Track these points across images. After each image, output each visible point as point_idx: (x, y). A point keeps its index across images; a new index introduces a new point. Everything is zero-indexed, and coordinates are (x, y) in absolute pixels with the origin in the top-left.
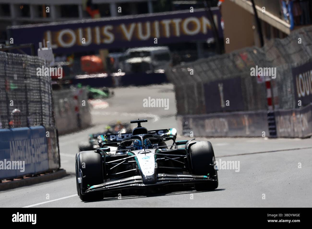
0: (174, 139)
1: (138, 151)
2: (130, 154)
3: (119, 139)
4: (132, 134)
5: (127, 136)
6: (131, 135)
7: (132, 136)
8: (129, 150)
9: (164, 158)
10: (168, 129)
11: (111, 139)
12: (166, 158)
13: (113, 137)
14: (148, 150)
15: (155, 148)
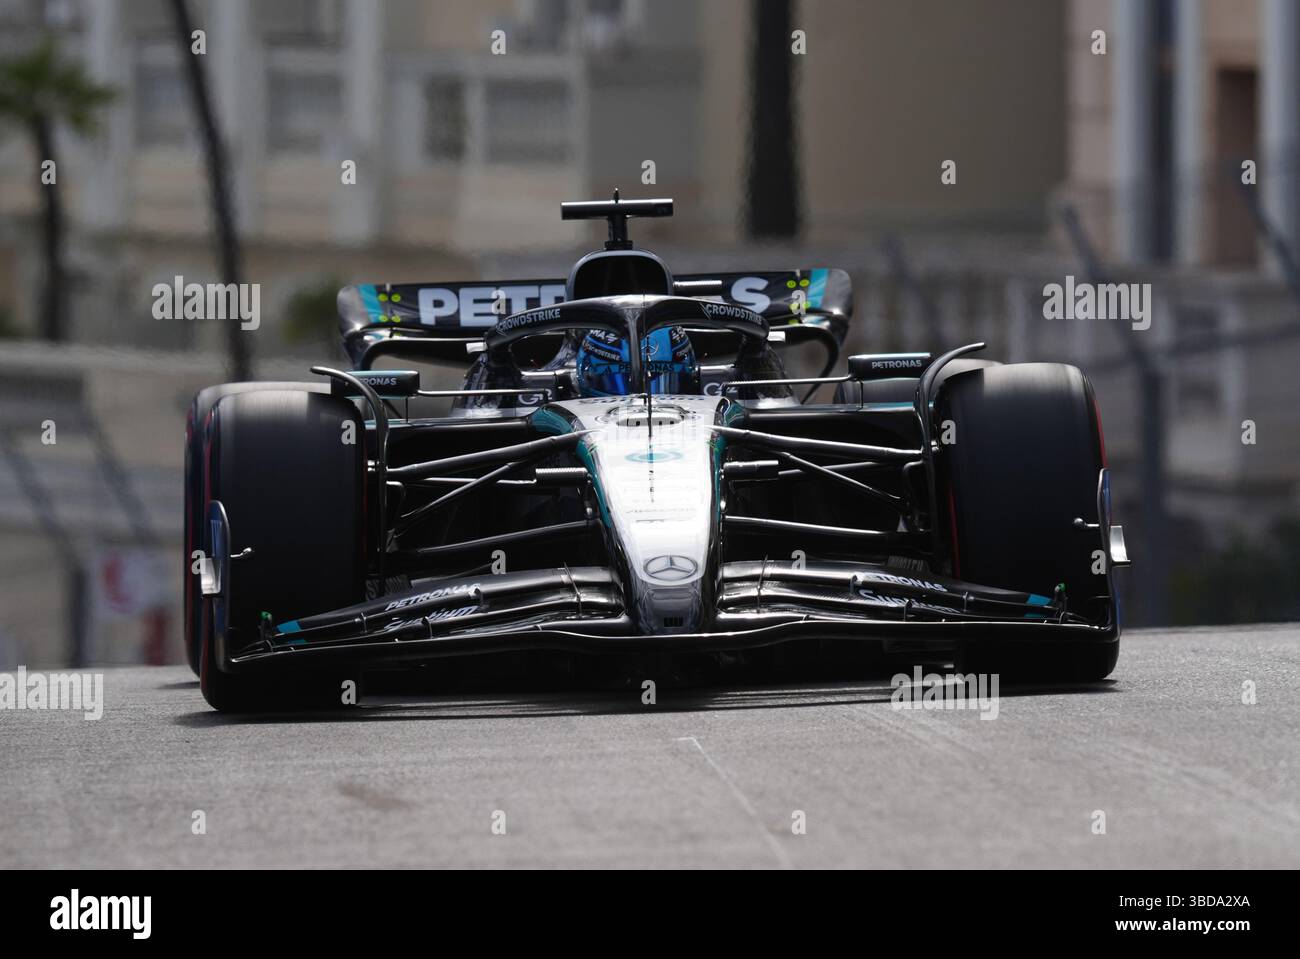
0: (836, 337)
1: (601, 405)
2: (548, 420)
3: (476, 315)
4: (561, 291)
5: (533, 302)
6: (559, 299)
7: (566, 303)
8: (545, 394)
9: (776, 462)
10: (798, 274)
11: (428, 315)
12: (786, 464)
13: (438, 304)
14: (672, 402)
15: (712, 392)
